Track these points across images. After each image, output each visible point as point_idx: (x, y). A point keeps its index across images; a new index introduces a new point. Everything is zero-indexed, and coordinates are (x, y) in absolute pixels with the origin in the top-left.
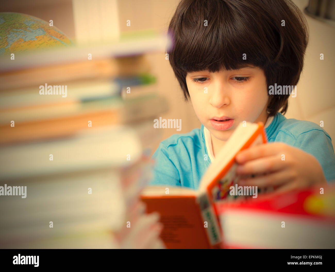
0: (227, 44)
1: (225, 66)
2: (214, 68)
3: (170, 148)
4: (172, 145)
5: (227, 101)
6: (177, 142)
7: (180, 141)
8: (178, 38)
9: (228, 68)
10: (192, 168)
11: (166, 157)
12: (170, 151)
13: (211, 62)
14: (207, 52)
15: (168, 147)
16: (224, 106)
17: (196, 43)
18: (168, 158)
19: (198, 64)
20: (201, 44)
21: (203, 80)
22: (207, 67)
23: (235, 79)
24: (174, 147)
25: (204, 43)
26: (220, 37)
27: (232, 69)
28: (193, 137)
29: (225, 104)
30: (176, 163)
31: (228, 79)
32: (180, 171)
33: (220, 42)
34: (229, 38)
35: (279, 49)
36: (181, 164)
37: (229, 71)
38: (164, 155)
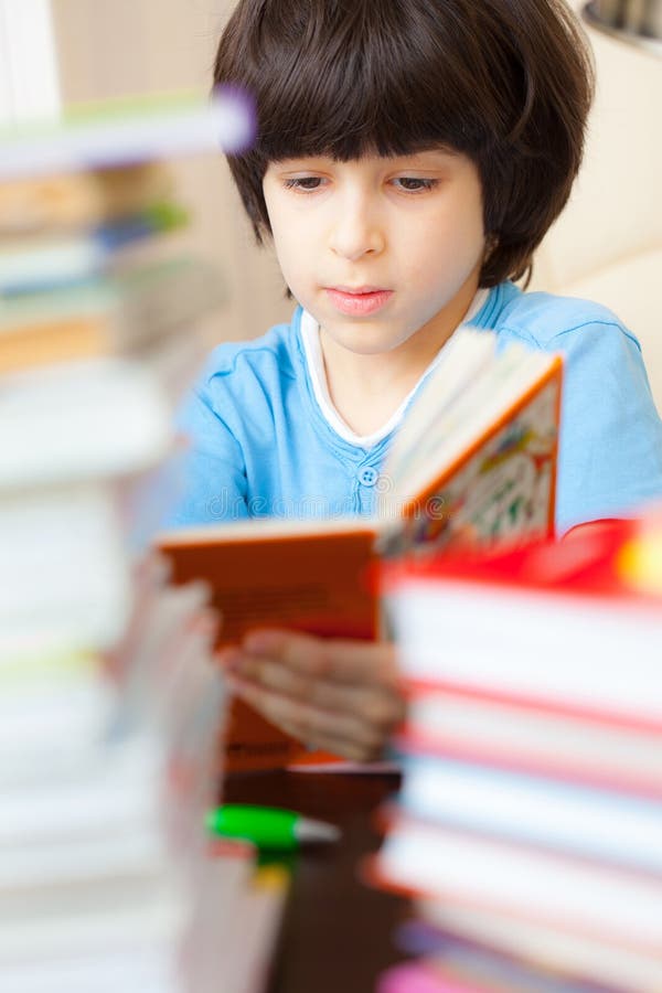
0: (384, 84)
1: (378, 145)
2: (347, 149)
3: (216, 383)
4: (218, 375)
5: (376, 243)
6: (235, 363)
7: (240, 360)
8: (250, 69)
9: (383, 151)
10: (275, 437)
11: (204, 407)
12: (215, 390)
13: (339, 133)
14: (331, 105)
15: (209, 381)
16: (368, 254)
17: (300, 80)
18: (211, 409)
19: (304, 138)
20: (314, 85)
21: (310, 183)
22: (327, 147)
23: (399, 183)
24: (226, 378)
25: (323, 81)
26: (368, 65)
27: (394, 154)
28: (275, 350)
29: (370, 251)
30: (234, 423)
31: (381, 182)
32: (243, 444)
33: (367, 79)
34: (392, 71)
35: (522, 109)
36: (248, 424)
37: (387, 159)
38: (199, 401)
